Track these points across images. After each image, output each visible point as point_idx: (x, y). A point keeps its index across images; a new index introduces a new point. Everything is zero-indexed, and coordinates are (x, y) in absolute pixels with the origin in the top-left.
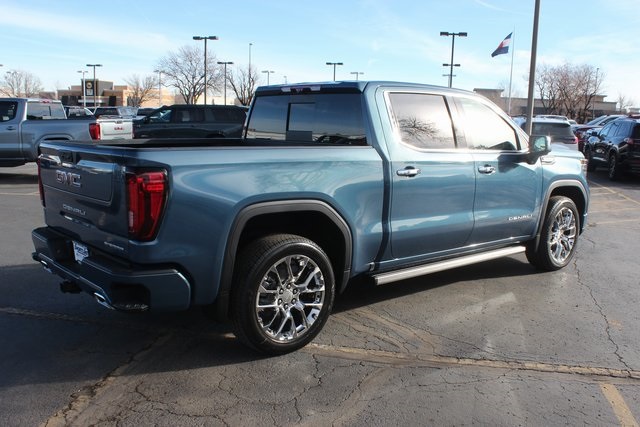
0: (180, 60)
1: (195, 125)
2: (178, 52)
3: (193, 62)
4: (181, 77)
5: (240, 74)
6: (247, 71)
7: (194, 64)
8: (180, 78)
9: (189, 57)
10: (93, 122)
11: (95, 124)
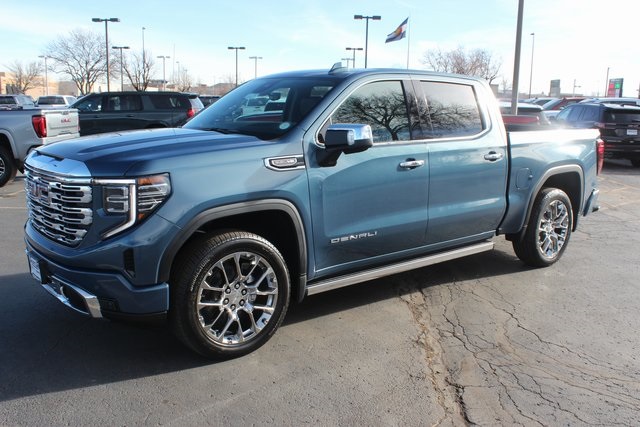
0: (71, 45)
1: (132, 114)
2: (69, 36)
3: (86, 47)
4: (72, 63)
5: (134, 59)
6: (141, 57)
7: (87, 49)
8: (70, 63)
9: (81, 40)
10: (37, 113)
11: (40, 116)
